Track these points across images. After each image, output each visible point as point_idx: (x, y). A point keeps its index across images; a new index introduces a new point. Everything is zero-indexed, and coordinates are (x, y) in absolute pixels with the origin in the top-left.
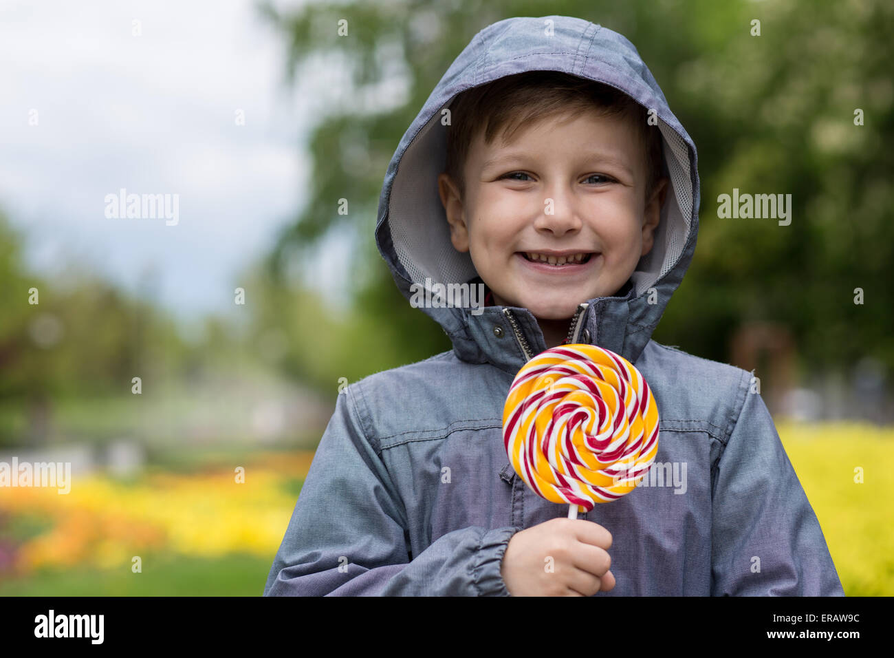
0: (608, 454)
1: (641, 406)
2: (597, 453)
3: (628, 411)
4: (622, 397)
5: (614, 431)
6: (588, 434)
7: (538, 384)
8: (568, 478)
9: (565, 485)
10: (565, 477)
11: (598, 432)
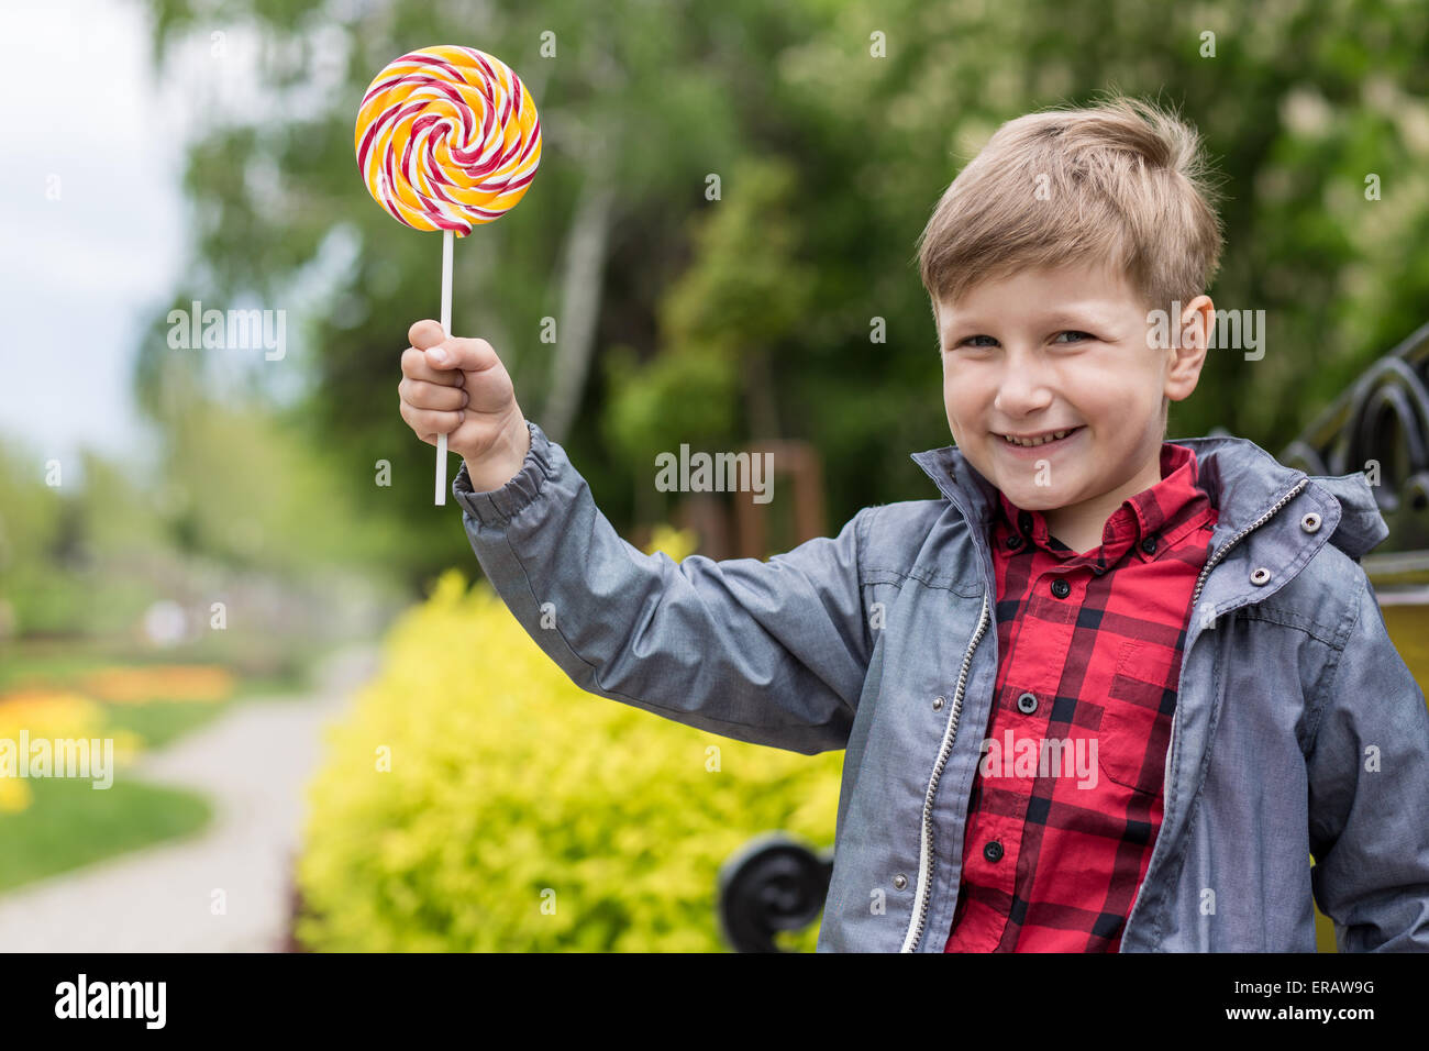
0: (480, 167)
1: (515, 104)
2: (466, 169)
3: (499, 113)
4: (490, 98)
5: (485, 138)
6: (453, 148)
7: (390, 99)
8: (436, 202)
9: (434, 210)
10: (432, 201)
11: (466, 144)
